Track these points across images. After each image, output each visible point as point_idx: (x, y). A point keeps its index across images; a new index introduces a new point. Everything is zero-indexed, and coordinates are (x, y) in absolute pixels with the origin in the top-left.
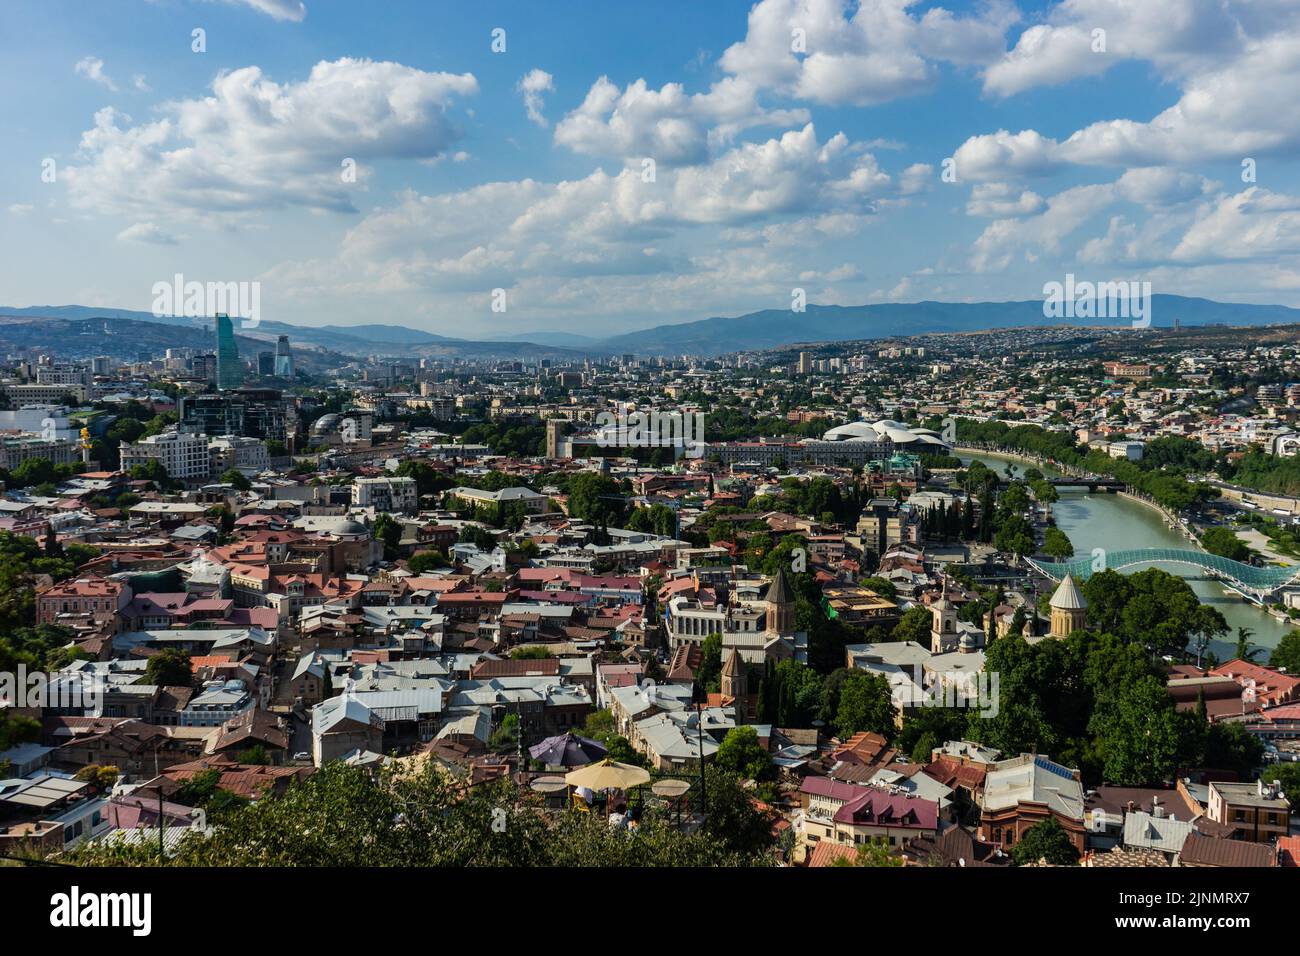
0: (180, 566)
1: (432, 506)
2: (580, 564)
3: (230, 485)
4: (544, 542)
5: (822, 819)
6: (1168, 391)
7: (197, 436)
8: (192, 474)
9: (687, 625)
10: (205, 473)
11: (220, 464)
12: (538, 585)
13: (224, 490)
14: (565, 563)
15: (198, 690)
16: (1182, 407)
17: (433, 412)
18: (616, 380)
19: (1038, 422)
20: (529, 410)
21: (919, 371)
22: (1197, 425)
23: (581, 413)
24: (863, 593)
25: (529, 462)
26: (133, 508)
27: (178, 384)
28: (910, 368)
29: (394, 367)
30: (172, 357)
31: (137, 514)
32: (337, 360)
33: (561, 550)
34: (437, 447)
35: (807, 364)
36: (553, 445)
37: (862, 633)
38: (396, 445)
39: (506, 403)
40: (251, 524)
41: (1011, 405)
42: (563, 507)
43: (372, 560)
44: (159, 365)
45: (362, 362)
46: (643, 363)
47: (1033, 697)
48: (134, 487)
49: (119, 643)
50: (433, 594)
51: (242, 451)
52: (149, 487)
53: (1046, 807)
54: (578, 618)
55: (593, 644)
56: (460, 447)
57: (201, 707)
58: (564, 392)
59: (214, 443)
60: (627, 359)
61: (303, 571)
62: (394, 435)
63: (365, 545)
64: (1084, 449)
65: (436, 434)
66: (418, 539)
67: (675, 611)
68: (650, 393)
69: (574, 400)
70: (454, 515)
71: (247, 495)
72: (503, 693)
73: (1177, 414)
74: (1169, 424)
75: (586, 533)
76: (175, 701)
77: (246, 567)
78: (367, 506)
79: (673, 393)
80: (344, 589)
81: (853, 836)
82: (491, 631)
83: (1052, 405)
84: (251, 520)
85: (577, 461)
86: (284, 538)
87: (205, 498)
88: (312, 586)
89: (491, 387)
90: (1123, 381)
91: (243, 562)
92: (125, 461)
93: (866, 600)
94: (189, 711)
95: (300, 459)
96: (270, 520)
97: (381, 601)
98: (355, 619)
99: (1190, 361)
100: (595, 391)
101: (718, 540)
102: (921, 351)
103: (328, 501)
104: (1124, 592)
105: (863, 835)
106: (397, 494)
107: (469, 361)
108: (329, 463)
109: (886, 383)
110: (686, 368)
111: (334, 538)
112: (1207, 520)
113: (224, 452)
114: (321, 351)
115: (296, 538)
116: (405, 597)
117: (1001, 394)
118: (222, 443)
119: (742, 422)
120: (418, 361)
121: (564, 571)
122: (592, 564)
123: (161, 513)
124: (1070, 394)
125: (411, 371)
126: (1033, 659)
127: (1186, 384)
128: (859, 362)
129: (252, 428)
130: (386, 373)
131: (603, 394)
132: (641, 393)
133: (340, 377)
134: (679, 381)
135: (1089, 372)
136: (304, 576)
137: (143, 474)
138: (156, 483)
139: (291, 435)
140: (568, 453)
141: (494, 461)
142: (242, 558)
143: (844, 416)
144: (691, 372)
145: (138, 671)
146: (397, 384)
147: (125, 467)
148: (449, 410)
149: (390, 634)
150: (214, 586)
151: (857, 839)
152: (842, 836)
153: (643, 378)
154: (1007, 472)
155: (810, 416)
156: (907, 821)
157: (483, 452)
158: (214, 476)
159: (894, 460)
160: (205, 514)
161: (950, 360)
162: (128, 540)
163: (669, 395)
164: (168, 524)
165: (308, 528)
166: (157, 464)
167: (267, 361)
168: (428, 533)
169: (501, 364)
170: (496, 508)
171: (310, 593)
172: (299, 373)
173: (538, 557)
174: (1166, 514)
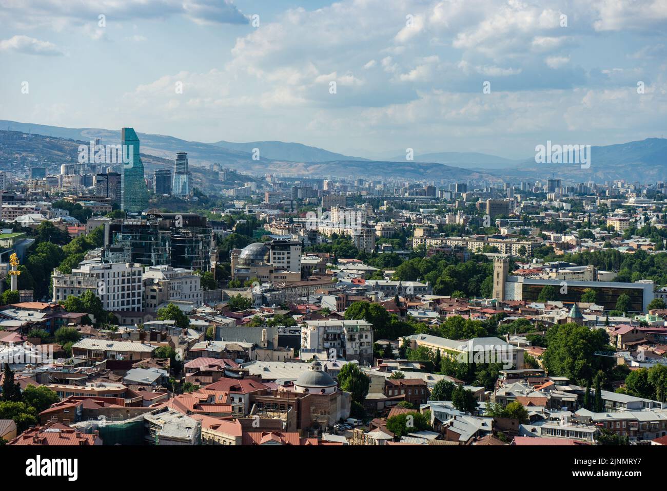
0: (147, 416)
1: (389, 355)
2: (581, 434)
3: (173, 322)
4: (531, 405)
7: (131, 266)
8: (125, 307)
11: (153, 297)
13: (167, 327)
14: (564, 432)
18: (546, 209)
20: (454, 242)
23: (515, 247)
25: (478, 304)
26: (76, 345)
27: (82, 204)
29: (296, 189)
30: (67, 173)
31: (79, 351)
32: (233, 178)
33: (553, 415)
34: (371, 283)
36: (501, 285)
38: (325, 280)
39: (430, 233)
40: (202, 369)
42: (540, 362)
43: (339, 416)
44: (54, 182)
45: (260, 181)
46: (572, 190)
48: (69, 320)
51: (175, 283)
52: (85, 321)
56: (397, 283)
59: (148, 274)
62: (322, 267)
63: (333, 399)
65: (366, 267)
66: (386, 394)
68: (589, 225)
69: (504, 231)
70: (418, 366)
71: (186, 333)
75: (575, 396)
77: (216, 421)
78: (319, 351)
79: (617, 225)
84: (202, 364)
85: (533, 305)
87: (148, 337)
89: (406, 213)
91: (208, 414)
92: (58, 291)
95: (233, 294)
96: (223, 366)
100: (526, 222)
103: (276, 343)
106: (352, 339)
107: (375, 183)
108: (264, 298)
110: (623, 197)
111: (300, 390)
113: (158, 284)
114: (216, 169)
115: (258, 388)
118: (156, 274)
120: (320, 182)
121: (567, 443)
122: (596, 436)
123: (106, 352)
129: (178, 259)
130: (288, 195)
131: (536, 225)
132: (579, 225)
133: (238, 198)
134: (620, 211)
136: (279, 435)
137: (78, 306)
138: (91, 316)
139: (213, 264)
140: (517, 294)
141: (438, 301)
142: (206, 409)
144: (631, 201)
147: (58, 297)
148: (372, 239)
153: (576, 207)
157: (423, 291)
158: (147, 311)
160: (153, 355)
162: (83, 382)
163: (612, 228)
165: (265, 376)
166: (93, 295)
167: (164, 179)
168: (396, 387)
169: (411, 187)
172: (197, 193)
173: (527, 423)
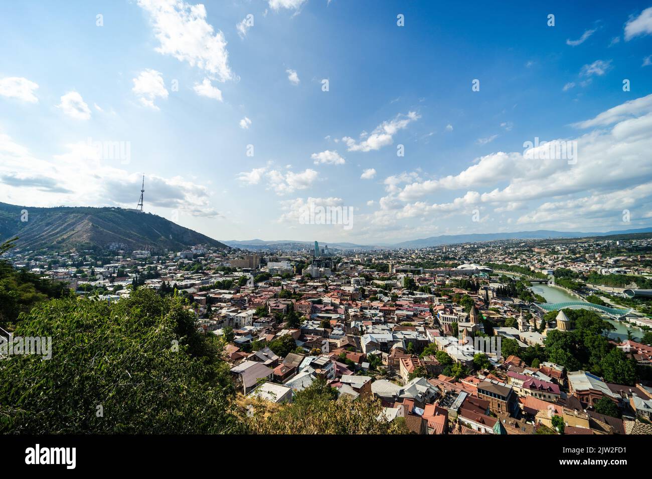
0: (321, 298)
1: (369, 284)
2: (410, 300)
4: (399, 294)
5: (518, 386)
6: (556, 256)
7: (317, 268)
8: (316, 276)
9: (445, 319)
10: (319, 276)
11: (322, 274)
12: (401, 306)
13: (325, 280)
14: (406, 300)
15: (333, 330)
16: (561, 260)
17: (361, 262)
18: (399, 254)
19: (517, 264)
20: (381, 261)
21: (477, 251)
22: (568, 265)
23: (393, 262)
24: (491, 312)
25: (386, 274)
27: (307, 256)
28: (474, 250)
30: (304, 250)
31: (308, 285)
32: (336, 250)
33: (404, 297)
34: (365, 270)
35: (446, 250)
36: (391, 270)
37: (496, 324)
38: (355, 270)
39: (376, 259)
41: (507, 260)
43: (361, 298)
44: (302, 252)
45: (341, 250)
46: (404, 250)
47: (568, 349)
48: (305, 279)
49: (312, 317)
50: (378, 307)
51: (326, 271)
52: (308, 279)
53: (601, 391)
54: (415, 315)
55: (422, 323)
56: (370, 270)
57: (334, 334)
58: (388, 257)
59: (320, 269)
60: (400, 249)
61: (347, 300)
62: (354, 267)
63: (358, 294)
64: (533, 272)
65: (363, 267)
66: (369, 293)
67: (441, 315)
68: (408, 257)
69: (391, 259)
70: (375, 287)
71: (329, 281)
72: (405, 336)
73: (560, 262)
74: (558, 265)
75: (408, 292)
76: (328, 332)
77: (334, 299)
78: (355, 284)
79: (414, 257)
80: (357, 305)
81: (530, 393)
82: (394, 318)
83: (519, 260)
84: (332, 287)
85: (398, 274)
86: (341, 292)
87: (321, 282)
88: (350, 304)
89: (371, 256)
90: (539, 253)
92: (303, 273)
93: (493, 314)
94: (331, 335)
95: (337, 273)
96: (336, 287)
97: (366, 309)
98: (362, 313)
99: (559, 247)
100: (395, 257)
101: (444, 295)
102: (476, 246)
103: (346, 283)
104: (575, 316)
105: (534, 393)
106: (361, 281)
107: (364, 250)
108: (343, 274)
109: (469, 254)
111: (351, 292)
112: (584, 293)
113: (322, 271)
114: (333, 248)
115: (343, 292)
116: (371, 308)
117: (503, 257)
118: (322, 269)
119: (434, 264)
120: (353, 250)
121: (407, 302)
122: (413, 301)
123: (313, 285)
124: (524, 257)
125: (352, 253)
126: (565, 337)
127: (561, 254)
128: (460, 249)
129: (326, 266)
130: (347, 253)
131: (397, 257)
132: (406, 257)
133: (337, 254)
134: (414, 254)
135: (528, 251)
137: (307, 276)
138: (310, 278)
139: (333, 267)
140: (395, 272)
141: (378, 273)
142: (333, 296)
143: (460, 262)
144: (416, 252)
145: (318, 324)
146: (351, 256)
147: (303, 275)
148: (364, 261)
149: (371, 317)
150: (329, 303)
151: (532, 394)
152: (526, 392)
153: (405, 253)
154: (513, 278)
155: (451, 262)
156: (549, 390)
157: (375, 271)
158: (320, 277)
159: (481, 274)
160: (322, 286)
161: (484, 248)
162: (309, 291)
164: (315, 288)
165: (344, 289)
166: (310, 274)
167: (323, 251)
168: (371, 291)
169: (371, 250)
170: (385, 285)
171: (350, 306)
172: (329, 253)
173: (399, 298)
174: (569, 291)
